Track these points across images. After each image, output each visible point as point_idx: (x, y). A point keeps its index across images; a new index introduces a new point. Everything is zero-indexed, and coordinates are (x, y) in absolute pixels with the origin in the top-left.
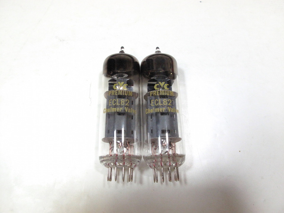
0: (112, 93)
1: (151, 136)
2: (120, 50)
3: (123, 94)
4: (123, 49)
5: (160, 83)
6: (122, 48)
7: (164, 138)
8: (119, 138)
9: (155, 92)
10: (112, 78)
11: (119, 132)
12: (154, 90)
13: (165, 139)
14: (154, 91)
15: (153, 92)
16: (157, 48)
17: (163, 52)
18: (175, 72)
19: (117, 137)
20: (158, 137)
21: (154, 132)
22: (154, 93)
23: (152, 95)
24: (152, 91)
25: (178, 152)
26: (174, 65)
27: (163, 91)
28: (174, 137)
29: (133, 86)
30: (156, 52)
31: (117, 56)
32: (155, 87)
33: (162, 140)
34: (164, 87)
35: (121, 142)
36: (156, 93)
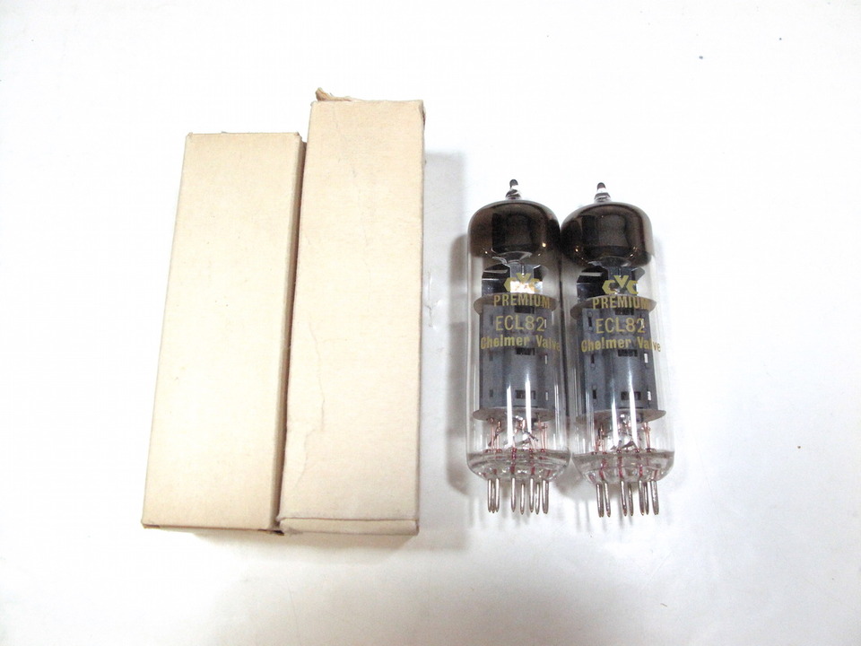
0: (504, 301)
1: (595, 406)
2: (508, 189)
3: (529, 302)
4: (514, 187)
5: (618, 277)
6: (514, 182)
7: (623, 409)
8: (519, 409)
9: (604, 300)
10: (495, 261)
11: (519, 394)
12: (604, 294)
13: (627, 413)
14: (602, 297)
15: (600, 299)
16: (601, 185)
17: (616, 197)
18: (648, 250)
19: (514, 406)
20: (609, 407)
21: (601, 394)
22: (603, 303)
23: (599, 306)
24: (597, 298)
25: (656, 444)
26: (645, 228)
27: (625, 298)
28: (649, 409)
29: (541, 280)
30: (598, 195)
31: (504, 208)
32: (606, 286)
33: (623, 416)
34: (628, 286)
35: (525, 418)
36: (609, 303)
